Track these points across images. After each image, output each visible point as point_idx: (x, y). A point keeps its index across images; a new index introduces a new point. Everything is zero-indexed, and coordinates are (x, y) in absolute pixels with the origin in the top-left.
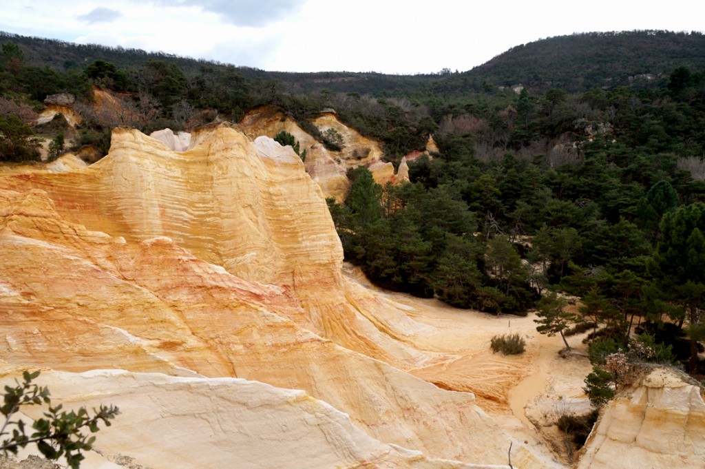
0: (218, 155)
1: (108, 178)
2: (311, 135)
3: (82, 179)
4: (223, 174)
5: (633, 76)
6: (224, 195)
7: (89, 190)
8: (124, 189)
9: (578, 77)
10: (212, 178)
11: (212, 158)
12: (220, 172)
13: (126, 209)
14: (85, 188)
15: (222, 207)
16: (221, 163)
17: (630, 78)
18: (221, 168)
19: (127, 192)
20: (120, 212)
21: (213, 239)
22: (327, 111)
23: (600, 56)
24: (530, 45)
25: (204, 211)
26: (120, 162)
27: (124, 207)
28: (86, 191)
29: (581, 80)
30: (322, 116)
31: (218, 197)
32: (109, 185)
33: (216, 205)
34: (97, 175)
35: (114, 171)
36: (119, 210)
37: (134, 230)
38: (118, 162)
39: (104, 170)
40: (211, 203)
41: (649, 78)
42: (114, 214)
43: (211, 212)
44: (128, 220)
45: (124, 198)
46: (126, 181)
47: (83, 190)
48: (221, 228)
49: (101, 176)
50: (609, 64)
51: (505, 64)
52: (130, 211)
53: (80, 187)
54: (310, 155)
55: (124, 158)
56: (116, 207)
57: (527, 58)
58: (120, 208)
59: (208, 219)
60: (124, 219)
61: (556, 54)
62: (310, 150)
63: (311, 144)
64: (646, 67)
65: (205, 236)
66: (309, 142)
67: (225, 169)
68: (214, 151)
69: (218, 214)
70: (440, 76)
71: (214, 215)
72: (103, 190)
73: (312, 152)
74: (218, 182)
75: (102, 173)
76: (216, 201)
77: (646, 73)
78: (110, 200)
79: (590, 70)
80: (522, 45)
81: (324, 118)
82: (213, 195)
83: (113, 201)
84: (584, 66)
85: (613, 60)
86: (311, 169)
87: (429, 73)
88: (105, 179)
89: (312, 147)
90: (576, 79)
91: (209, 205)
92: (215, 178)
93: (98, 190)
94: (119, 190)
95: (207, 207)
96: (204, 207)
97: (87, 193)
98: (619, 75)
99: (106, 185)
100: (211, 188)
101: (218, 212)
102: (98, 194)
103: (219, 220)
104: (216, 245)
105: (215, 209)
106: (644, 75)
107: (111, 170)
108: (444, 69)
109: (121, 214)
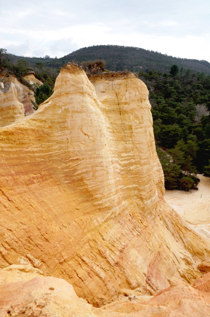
0: (133, 105)
1: (60, 133)
2: (27, 86)
3: (31, 138)
4: (140, 123)
5: (135, 66)
6: (141, 143)
7: (40, 151)
8: (83, 148)
9: (113, 64)
10: (130, 128)
11: (126, 107)
12: (137, 122)
13: (86, 172)
14: (35, 150)
15: (141, 154)
16: (136, 112)
17: (134, 67)
18: (137, 117)
19: (86, 151)
20: (79, 177)
21: (137, 185)
22: (31, 72)
23: (120, 56)
24: (89, 48)
25: (127, 160)
26: (77, 112)
27: (84, 170)
28: (36, 155)
29: (115, 66)
30: (28, 75)
31: (138, 145)
32: (62, 142)
33: (137, 154)
34: (45, 130)
35: (69, 124)
36: (78, 175)
37: (96, 196)
38: (74, 112)
39: (52, 122)
40: (132, 152)
41: (141, 68)
42: (73, 181)
43: (133, 161)
44: (90, 185)
45: (83, 159)
46: (86, 137)
47: (33, 152)
48: (141, 175)
49: (49, 131)
50: (125, 60)
51: (79, 56)
52: (91, 174)
53: (29, 149)
54: (28, 98)
55: (83, 107)
56: (75, 170)
57: (89, 54)
58: (79, 172)
59: (131, 168)
60: (85, 185)
61: (102, 53)
62: (28, 95)
63: (27, 92)
64: (139, 63)
65: (132, 184)
66: (25, 91)
67: (140, 118)
68: (128, 101)
69: (138, 161)
70: (45, 59)
71: (135, 163)
72: (55, 150)
73: (29, 97)
74: (136, 131)
75: (50, 127)
76: (135, 150)
77: (140, 65)
78: (66, 163)
79: (117, 62)
80: (86, 48)
81: (29, 76)
82: (133, 143)
83: (71, 163)
84: (114, 60)
85: (126, 58)
86: (29, 107)
87: (39, 57)
88: (57, 135)
89: (29, 94)
90: (113, 65)
91: (131, 154)
92: (133, 127)
93: (50, 151)
94: (76, 149)
95: (130, 156)
96: (127, 156)
97: (38, 157)
98: (130, 65)
99: (58, 143)
100: (131, 137)
101: (138, 160)
102: (51, 156)
103: (140, 167)
104: (139, 190)
105: (136, 157)
106: (139, 66)
107: (64, 122)
108: (46, 56)
109: (81, 180)
